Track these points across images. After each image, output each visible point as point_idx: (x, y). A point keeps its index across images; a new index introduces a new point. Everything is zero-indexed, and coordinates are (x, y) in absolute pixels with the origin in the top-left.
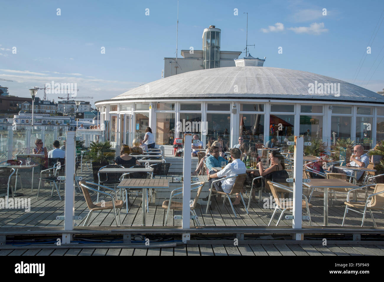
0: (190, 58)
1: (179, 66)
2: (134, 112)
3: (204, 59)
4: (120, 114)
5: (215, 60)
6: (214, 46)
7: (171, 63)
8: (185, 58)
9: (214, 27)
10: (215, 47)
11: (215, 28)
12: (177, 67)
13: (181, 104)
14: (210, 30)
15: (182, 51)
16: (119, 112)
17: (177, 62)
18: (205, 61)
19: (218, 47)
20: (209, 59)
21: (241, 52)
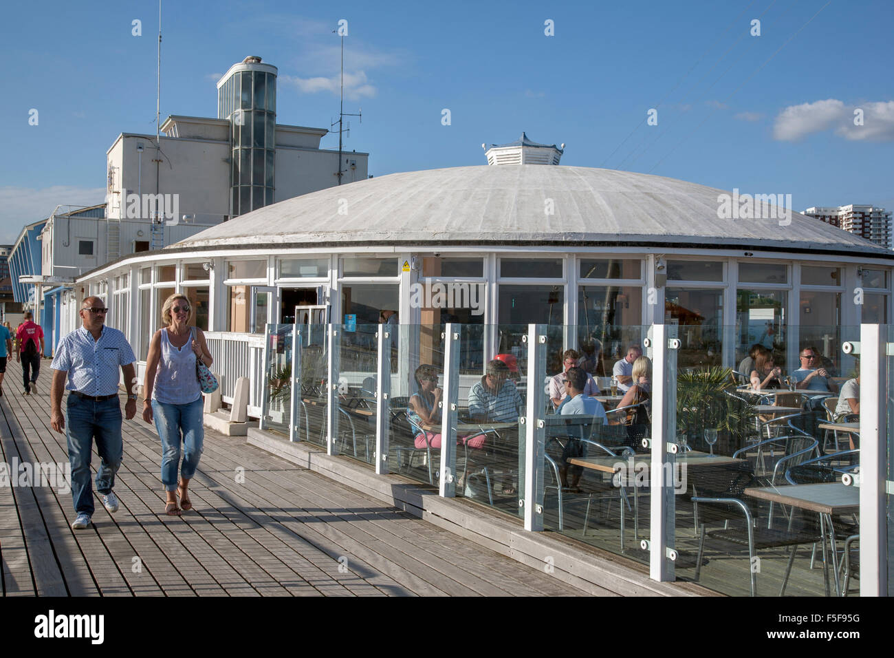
0: (194, 138)
1: (164, 159)
2: (340, 280)
3: (236, 143)
4: (279, 286)
5: (265, 147)
6: (264, 110)
7: (140, 148)
8: (181, 138)
9: (259, 60)
10: (266, 113)
11: (262, 62)
12: (158, 161)
13: (501, 259)
14: (251, 68)
15: (172, 117)
16: (276, 281)
17: (159, 149)
18: (238, 147)
19: (272, 115)
20: (248, 143)
21: (328, 131)
